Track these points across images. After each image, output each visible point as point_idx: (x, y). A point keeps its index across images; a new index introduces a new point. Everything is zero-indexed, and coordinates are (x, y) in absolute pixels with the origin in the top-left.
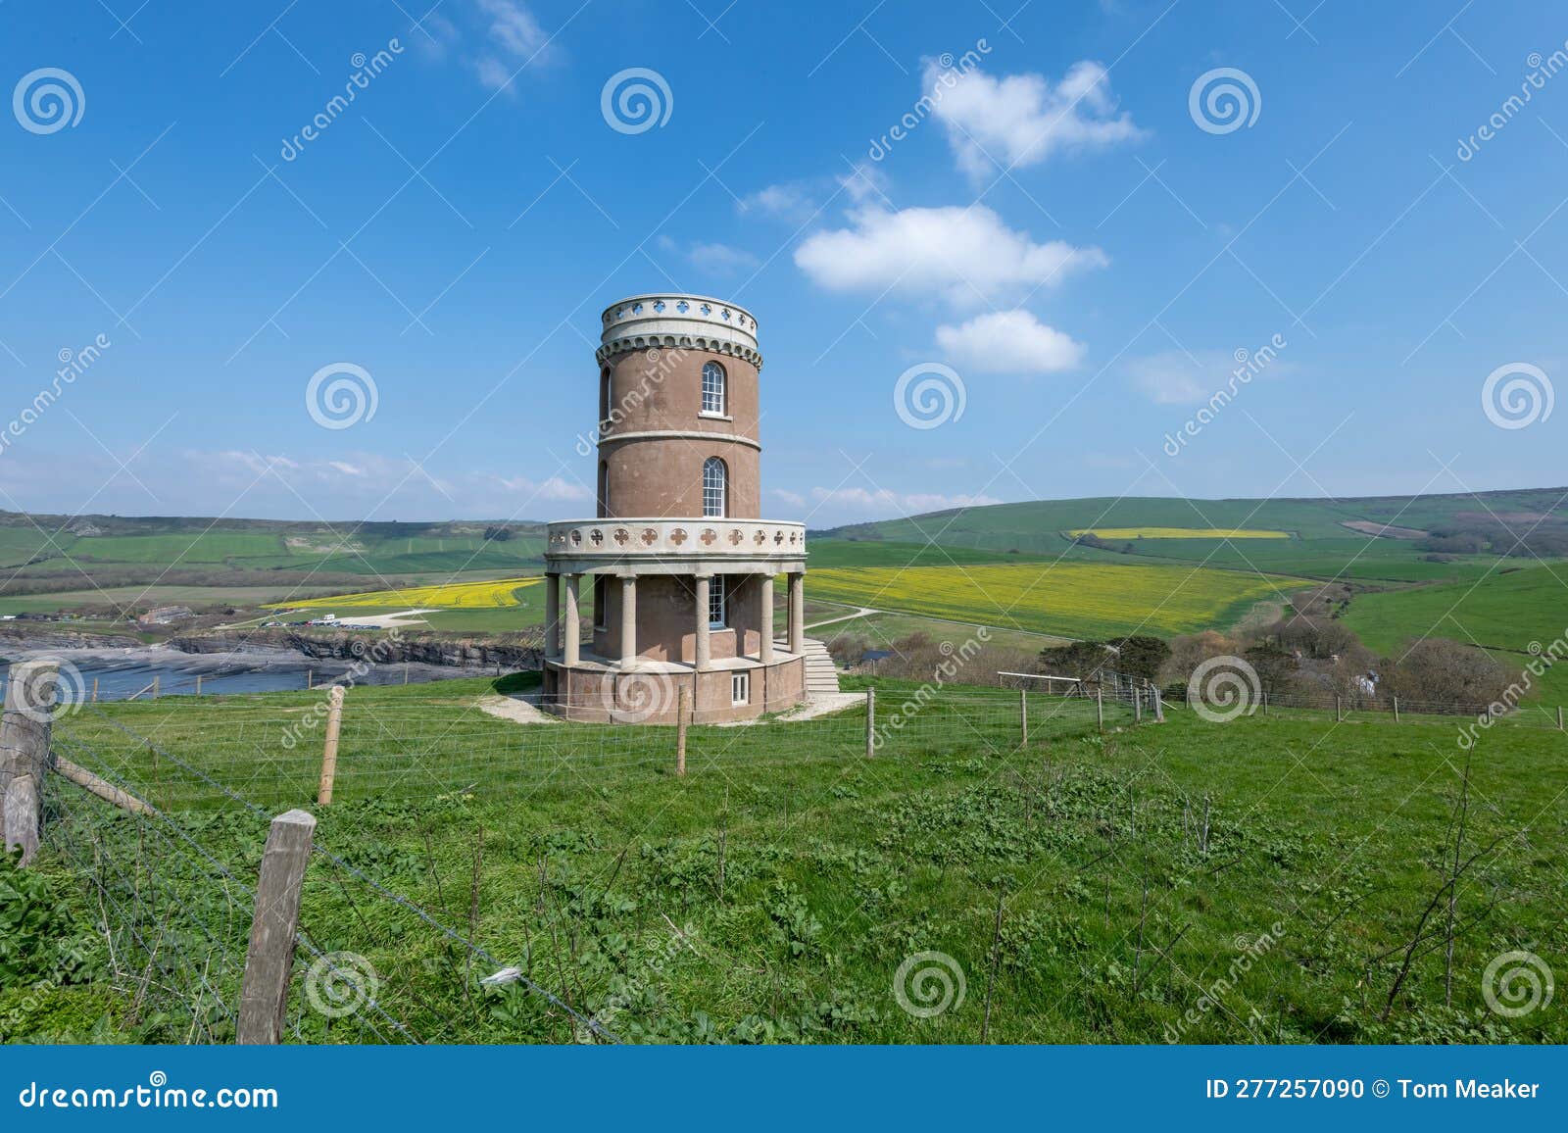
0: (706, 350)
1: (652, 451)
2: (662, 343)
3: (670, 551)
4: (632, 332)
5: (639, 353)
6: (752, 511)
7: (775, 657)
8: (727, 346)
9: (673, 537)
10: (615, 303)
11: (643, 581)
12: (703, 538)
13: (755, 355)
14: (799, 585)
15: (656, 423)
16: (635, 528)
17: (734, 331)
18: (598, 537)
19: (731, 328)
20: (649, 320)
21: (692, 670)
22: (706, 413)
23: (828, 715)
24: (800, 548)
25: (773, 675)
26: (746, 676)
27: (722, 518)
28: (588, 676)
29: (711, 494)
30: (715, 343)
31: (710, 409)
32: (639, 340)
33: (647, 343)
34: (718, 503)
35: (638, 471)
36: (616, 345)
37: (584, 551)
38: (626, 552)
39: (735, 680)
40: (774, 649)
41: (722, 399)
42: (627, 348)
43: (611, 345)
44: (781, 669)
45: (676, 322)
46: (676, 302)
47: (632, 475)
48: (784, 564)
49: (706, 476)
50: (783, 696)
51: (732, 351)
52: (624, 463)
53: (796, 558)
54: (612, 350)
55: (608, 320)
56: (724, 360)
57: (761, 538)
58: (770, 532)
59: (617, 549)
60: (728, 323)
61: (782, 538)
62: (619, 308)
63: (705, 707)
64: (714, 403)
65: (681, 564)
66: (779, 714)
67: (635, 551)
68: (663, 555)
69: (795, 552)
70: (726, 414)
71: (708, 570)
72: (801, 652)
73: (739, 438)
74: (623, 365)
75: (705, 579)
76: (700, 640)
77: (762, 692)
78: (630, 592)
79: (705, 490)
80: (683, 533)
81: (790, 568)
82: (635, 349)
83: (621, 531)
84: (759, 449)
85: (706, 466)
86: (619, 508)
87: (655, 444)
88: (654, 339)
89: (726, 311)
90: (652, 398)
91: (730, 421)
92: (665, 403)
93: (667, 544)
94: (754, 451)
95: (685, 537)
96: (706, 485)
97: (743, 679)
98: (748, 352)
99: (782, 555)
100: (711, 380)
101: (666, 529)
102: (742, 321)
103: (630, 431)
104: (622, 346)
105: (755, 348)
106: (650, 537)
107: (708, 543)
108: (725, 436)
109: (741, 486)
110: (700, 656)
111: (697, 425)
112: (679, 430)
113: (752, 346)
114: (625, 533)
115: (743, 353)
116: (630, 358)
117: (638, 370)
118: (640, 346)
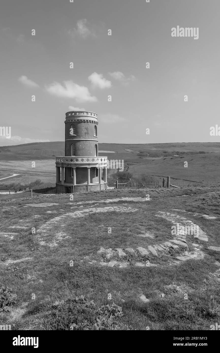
1: (87, 143)
4: (82, 118)
11: (92, 169)
15: (87, 137)
16: (91, 158)
20: (85, 116)
28: (81, 187)
30: (96, 122)
35: (84, 147)
36: (78, 120)
37: (79, 163)
38: (89, 163)
39: (104, 185)
42: (81, 121)
45: (90, 117)
46: (90, 113)
47: (82, 148)
52: (80, 145)
54: (76, 121)
56: (96, 125)
59: (87, 162)
60: (96, 118)
70: (96, 135)
74: (79, 125)
75: (101, 168)
78: (89, 171)
82: (83, 122)
83: (87, 159)
85: (95, 146)
87: (87, 141)
88: (87, 120)
89: (96, 115)
90: (86, 132)
91: (97, 137)
92: (89, 134)
93: (96, 161)
103: (81, 138)
106: (93, 160)
111: (94, 138)
112: (91, 139)
116: (81, 123)
117: (83, 126)
118: (84, 121)
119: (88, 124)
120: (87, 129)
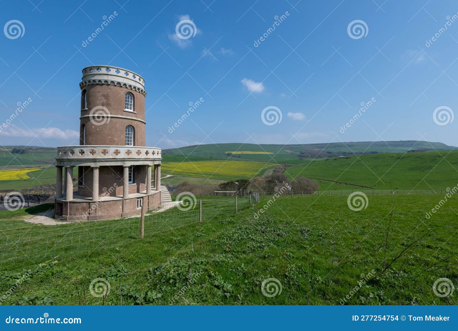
0: (127, 88)
2: (109, 83)
3: (113, 157)
4: (97, 78)
5: (100, 86)
6: (143, 144)
7: (152, 192)
8: (135, 87)
9: (114, 153)
10: (88, 66)
11: (102, 169)
12: (126, 153)
13: (144, 92)
14: (160, 168)
16: (99, 149)
17: (137, 83)
18: (82, 152)
19: (136, 82)
20: (104, 74)
21: (121, 199)
22: (127, 110)
23: (170, 209)
24: (160, 156)
25: (151, 198)
26: (142, 199)
27: (132, 146)
28: (78, 204)
29: (128, 137)
30: (130, 86)
31: (128, 108)
32: (100, 81)
33: (103, 82)
34: (131, 141)
35: (99, 129)
36: (89, 81)
37: (76, 158)
38: (95, 158)
39: (138, 201)
40: (151, 190)
41: (132, 106)
42: (95, 83)
43: (87, 82)
44: (154, 196)
45: (115, 77)
46: (115, 70)
47: (97, 130)
48: (155, 162)
49: (126, 131)
50: (154, 204)
51: (137, 89)
52: (93, 126)
53: (159, 159)
54: (88, 83)
55: (86, 72)
56: (134, 92)
57: (147, 153)
58: (150, 151)
59: (91, 157)
60: (135, 80)
61: (154, 153)
62: (91, 68)
63: (126, 211)
64: (129, 106)
65: (118, 162)
66: (154, 210)
67: (99, 157)
68: (110, 159)
69: (159, 158)
70: (134, 111)
71: (129, 164)
72: (160, 190)
73: (139, 119)
74: (93, 90)
75: (126, 167)
76: (125, 188)
77: (147, 204)
78: (96, 173)
79: (126, 136)
80: (119, 151)
81: (157, 163)
82: (98, 84)
83: (92, 150)
84: (145, 124)
85: (126, 128)
86: (90, 141)
88: (106, 81)
89: (134, 75)
90: (105, 102)
91: (136, 113)
92: (110, 105)
93: (112, 155)
94: (144, 124)
95: (119, 153)
96: (126, 135)
97: (140, 200)
98: (142, 91)
99: (155, 159)
100: (128, 98)
101: (112, 149)
102: (140, 80)
104: (92, 83)
105: (144, 89)
106: (105, 152)
107: (128, 155)
108: (134, 118)
109: (139, 136)
110: (125, 193)
111: (123, 113)
112: (116, 115)
113: (143, 88)
114: (94, 151)
115: (140, 91)
116: (95, 87)
117: (99, 92)
118: (100, 83)
119: (110, 89)
120: (106, 97)
